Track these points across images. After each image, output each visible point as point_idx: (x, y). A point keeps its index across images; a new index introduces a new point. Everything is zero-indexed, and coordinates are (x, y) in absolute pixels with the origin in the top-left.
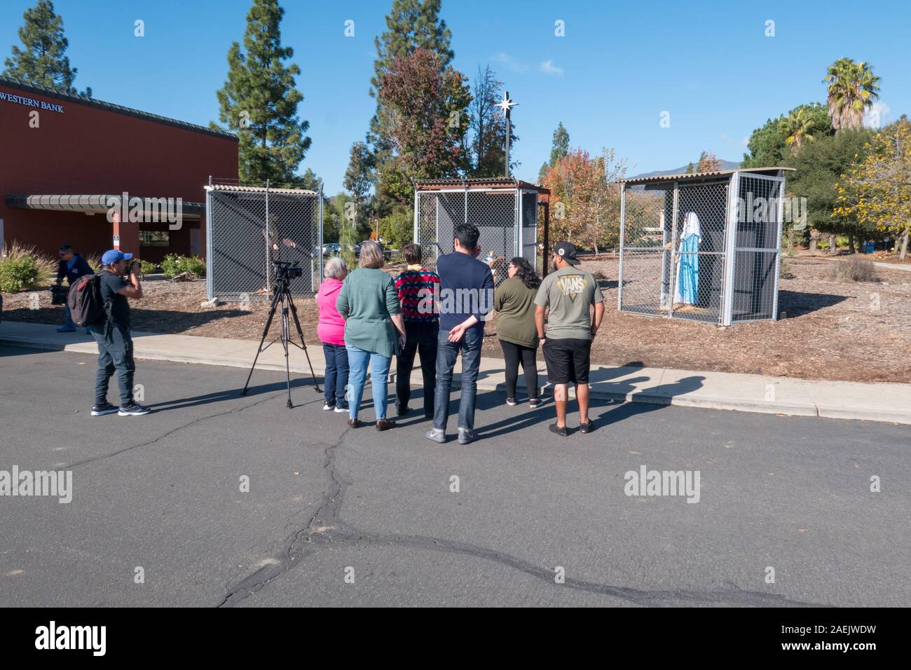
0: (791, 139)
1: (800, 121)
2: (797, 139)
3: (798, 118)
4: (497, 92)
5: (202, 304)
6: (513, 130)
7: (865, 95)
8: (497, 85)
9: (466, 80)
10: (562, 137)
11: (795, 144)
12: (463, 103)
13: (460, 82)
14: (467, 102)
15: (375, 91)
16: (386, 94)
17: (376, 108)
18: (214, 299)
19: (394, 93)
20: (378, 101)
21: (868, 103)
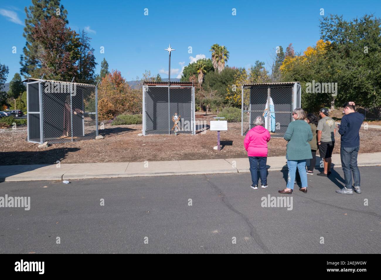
0: (199, 71)
2: (201, 71)
3: (201, 64)
4: (88, 42)
5: (39, 146)
6: (95, 60)
7: (225, 57)
8: (88, 39)
9: (78, 35)
10: (105, 65)
11: (200, 73)
12: (77, 45)
13: (75, 36)
14: (80, 46)
15: (26, 34)
16: (37, 37)
17: (26, 43)
18: (46, 143)
19: (41, 37)
20: (27, 40)
21: (226, 60)
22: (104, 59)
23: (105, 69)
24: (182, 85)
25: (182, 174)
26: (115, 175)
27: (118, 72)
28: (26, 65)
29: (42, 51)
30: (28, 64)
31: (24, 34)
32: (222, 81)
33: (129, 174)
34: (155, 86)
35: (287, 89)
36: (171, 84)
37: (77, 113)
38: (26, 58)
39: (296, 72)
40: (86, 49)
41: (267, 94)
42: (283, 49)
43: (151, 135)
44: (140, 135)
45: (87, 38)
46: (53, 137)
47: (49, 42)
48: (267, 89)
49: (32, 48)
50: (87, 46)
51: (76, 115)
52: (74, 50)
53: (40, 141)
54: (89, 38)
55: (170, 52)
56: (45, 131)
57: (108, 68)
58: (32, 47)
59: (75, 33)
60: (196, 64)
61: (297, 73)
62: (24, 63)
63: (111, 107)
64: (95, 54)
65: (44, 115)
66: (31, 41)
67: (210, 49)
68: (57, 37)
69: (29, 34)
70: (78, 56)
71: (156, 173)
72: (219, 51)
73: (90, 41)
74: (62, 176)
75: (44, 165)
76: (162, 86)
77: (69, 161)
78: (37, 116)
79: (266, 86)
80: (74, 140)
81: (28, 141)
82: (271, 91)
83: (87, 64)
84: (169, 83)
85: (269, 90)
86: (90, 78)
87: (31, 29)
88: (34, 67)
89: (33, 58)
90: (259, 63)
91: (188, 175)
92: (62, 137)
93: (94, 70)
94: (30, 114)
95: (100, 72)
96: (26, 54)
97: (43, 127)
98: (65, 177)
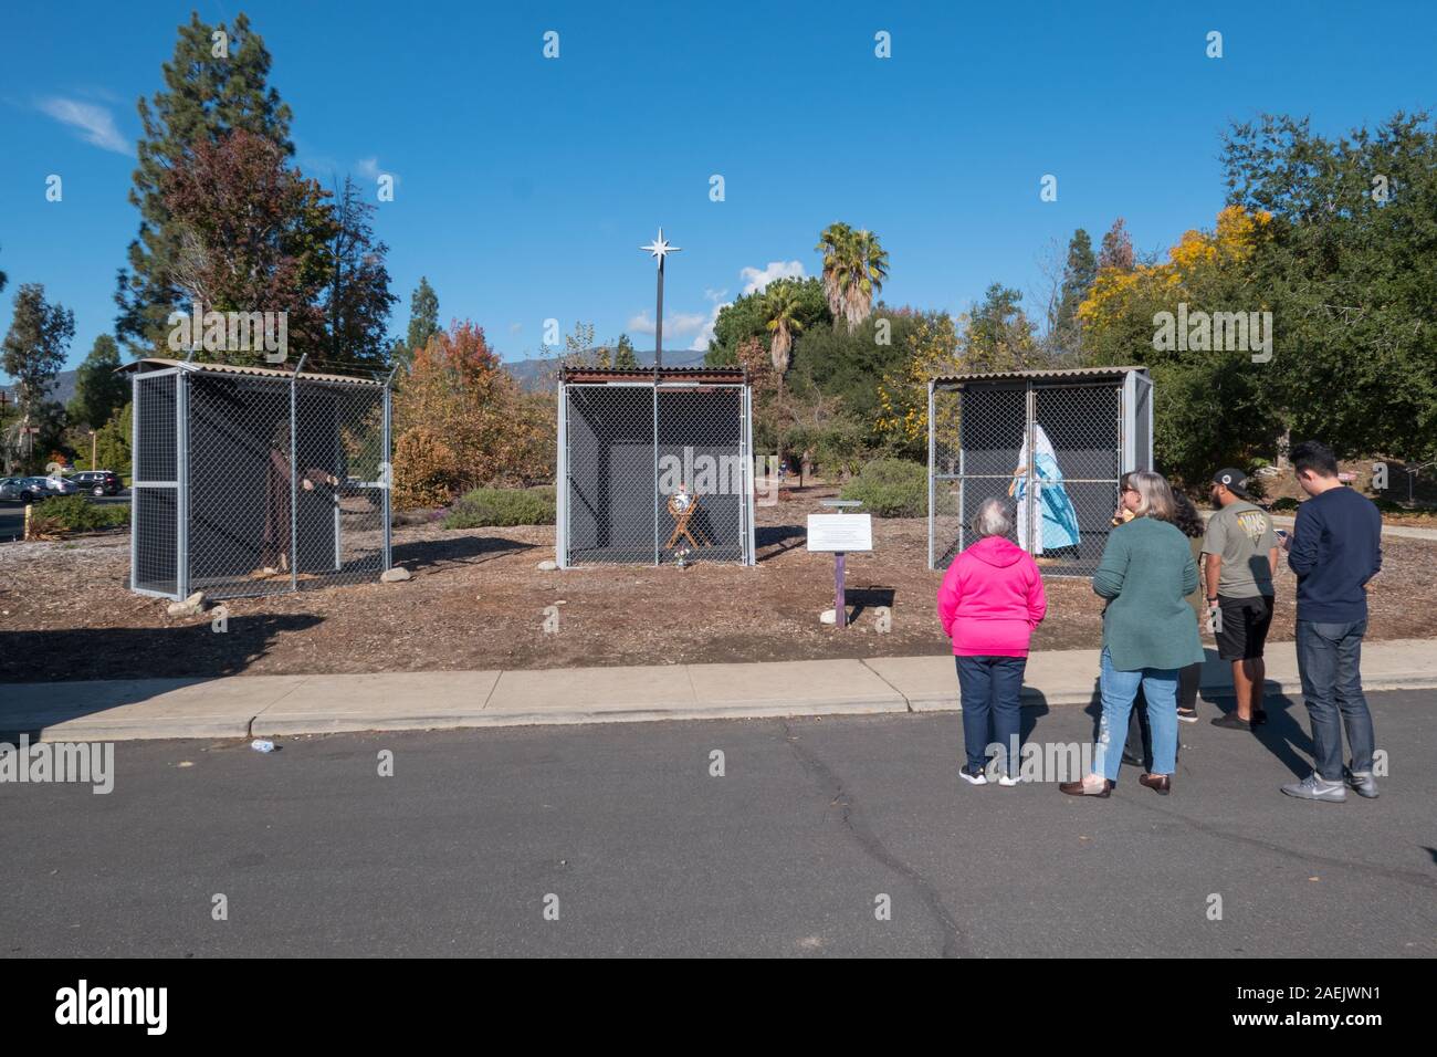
0: (773, 325)
1: (783, 300)
2: (781, 323)
3: (781, 296)
4: (364, 221)
5: (172, 609)
6: (388, 285)
7: (874, 273)
8: (366, 211)
9: (329, 195)
10: (427, 302)
11: (778, 331)
12: (322, 234)
13: (318, 198)
14: (334, 233)
15: (141, 195)
16: (179, 205)
17: (139, 228)
18: (198, 596)
19: (195, 204)
20: (144, 214)
21: (877, 283)
22: (424, 282)
23: (427, 319)
24: (704, 378)
25: (698, 717)
26: (447, 718)
27: (473, 330)
28: (139, 305)
29: (197, 254)
30: (145, 303)
31: (133, 194)
32: (860, 361)
33: (497, 717)
34: (606, 382)
35: (1098, 395)
36: (662, 376)
37: (315, 484)
38: (137, 282)
39: (1137, 328)
40: (358, 245)
41: (1024, 412)
42: (1092, 240)
43: (590, 568)
44: (546, 565)
45: (363, 207)
46: (223, 574)
47: (222, 221)
48: (1024, 393)
49: (160, 242)
50: (363, 233)
51: (309, 491)
52: (311, 248)
53: (174, 591)
54: (369, 207)
55: (663, 255)
56: (193, 552)
57: (437, 315)
58: (163, 240)
59: (318, 187)
60: (763, 298)
61: (1142, 332)
62: (130, 297)
63: (444, 458)
64: (390, 264)
65: (194, 493)
66: (159, 221)
67: (817, 241)
68: (253, 204)
69: (150, 195)
70: (326, 273)
71: (598, 714)
72: (851, 249)
73: (371, 218)
74: (250, 723)
75: (190, 679)
76: (629, 385)
77: (279, 666)
78: (168, 498)
79: (1021, 384)
80: (301, 585)
81: (133, 588)
82: (1040, 400)
83: (361, 300)
84: (655, 372)
85: (1030, 396)
86: (371, 351)
87: (157, 176)
88: (164, 312)
89: (165, 280)
90: (999, 293)
91: (720, 719)
92: (258, 574)
93: (386, 320)
94: (141, 491)
95: (407, 329)
96: (137, 267)
97: (190, 538)
98: (259, 729)
